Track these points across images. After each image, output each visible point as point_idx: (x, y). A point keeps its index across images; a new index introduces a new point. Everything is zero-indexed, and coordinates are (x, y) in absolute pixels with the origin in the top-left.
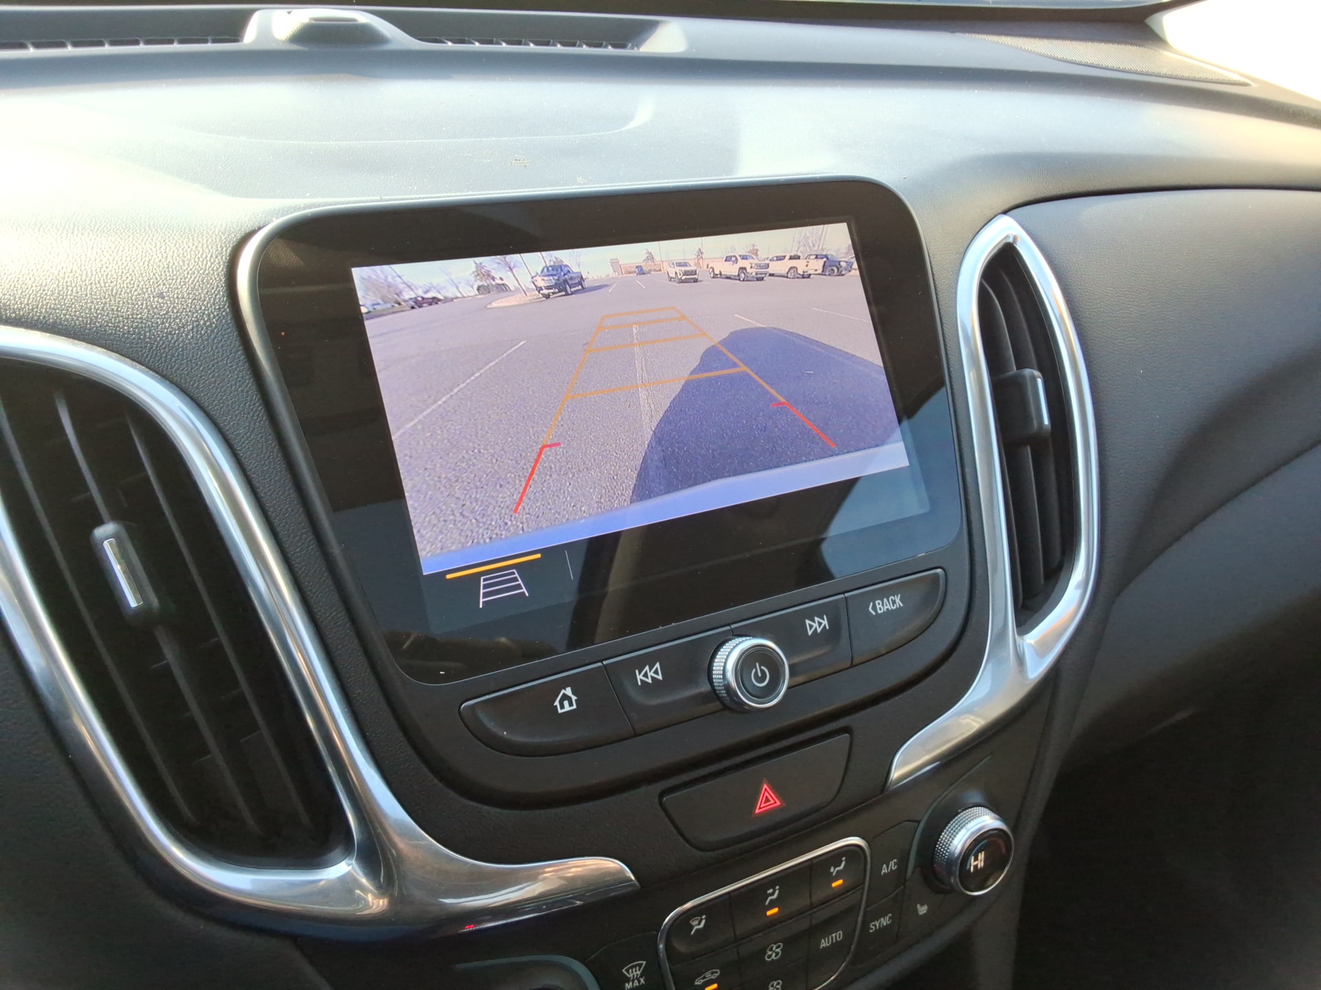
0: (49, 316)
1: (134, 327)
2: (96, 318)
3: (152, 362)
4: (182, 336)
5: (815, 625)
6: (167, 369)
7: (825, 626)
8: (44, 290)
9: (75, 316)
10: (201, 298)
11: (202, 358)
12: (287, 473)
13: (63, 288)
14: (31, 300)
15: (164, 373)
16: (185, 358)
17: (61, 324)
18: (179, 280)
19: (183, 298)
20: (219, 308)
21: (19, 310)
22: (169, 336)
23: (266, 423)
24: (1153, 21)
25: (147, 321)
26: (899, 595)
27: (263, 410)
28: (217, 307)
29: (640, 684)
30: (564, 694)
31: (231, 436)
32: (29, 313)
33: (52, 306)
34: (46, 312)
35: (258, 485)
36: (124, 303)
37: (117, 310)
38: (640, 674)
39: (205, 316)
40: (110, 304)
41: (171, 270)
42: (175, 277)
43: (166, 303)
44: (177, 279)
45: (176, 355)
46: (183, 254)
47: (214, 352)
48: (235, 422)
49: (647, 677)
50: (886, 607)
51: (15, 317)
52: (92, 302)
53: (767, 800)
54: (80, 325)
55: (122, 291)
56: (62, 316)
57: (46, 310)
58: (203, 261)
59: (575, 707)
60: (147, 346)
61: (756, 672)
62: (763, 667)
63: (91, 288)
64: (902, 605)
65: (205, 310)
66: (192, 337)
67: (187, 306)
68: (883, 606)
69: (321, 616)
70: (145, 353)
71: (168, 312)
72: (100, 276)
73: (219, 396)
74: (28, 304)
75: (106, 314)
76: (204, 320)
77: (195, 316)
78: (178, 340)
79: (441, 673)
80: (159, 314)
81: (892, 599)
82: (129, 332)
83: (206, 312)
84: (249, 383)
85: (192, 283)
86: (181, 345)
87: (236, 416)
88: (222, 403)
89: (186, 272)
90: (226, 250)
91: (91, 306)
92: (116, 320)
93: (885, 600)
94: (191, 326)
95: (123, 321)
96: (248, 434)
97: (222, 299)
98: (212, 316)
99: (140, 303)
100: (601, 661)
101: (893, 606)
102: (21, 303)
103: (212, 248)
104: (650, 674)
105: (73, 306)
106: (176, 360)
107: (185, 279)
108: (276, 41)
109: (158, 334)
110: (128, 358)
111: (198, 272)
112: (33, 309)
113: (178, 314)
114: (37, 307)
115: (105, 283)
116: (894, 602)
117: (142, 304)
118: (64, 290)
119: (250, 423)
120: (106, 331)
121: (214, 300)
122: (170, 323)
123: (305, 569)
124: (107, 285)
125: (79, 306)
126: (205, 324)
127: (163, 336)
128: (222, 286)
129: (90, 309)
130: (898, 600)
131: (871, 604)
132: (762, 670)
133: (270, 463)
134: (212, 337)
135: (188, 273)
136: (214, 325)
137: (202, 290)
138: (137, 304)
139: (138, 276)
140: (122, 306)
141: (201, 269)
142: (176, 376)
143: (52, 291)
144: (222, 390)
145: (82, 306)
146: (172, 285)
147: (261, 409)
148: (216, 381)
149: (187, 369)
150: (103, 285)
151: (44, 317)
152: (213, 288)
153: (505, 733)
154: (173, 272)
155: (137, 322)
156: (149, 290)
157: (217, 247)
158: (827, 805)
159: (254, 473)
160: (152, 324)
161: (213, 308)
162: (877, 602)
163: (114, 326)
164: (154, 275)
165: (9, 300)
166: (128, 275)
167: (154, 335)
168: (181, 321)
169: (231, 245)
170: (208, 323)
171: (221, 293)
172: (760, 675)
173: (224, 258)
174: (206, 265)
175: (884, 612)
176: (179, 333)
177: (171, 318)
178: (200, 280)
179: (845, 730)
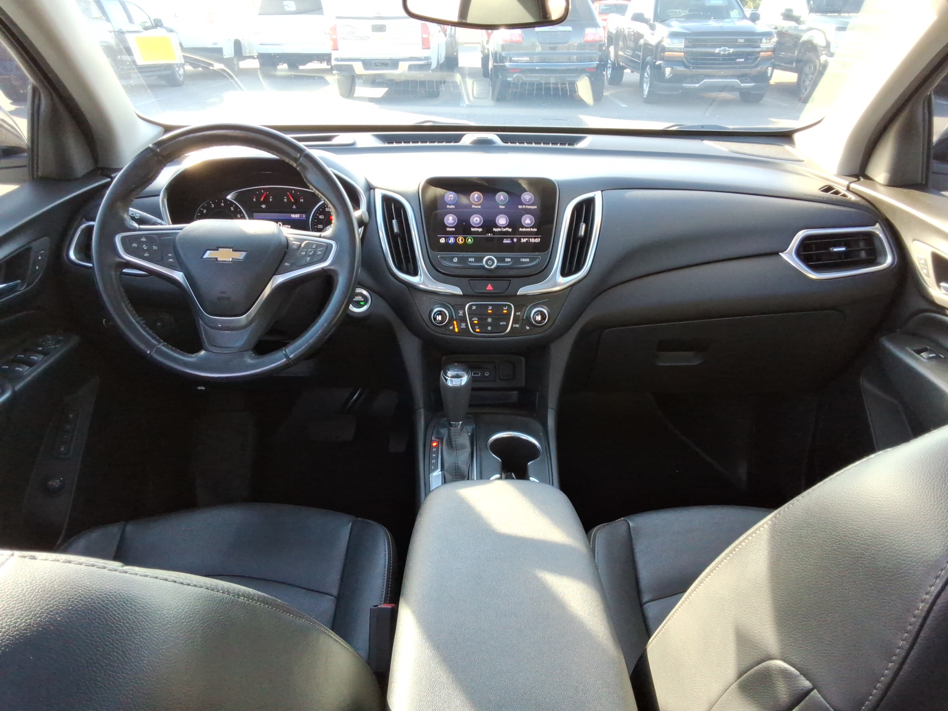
7: (510, 260)
29: (469, 261)
30: (455, 259)
38: (470, 259)
53: (490, 288)
59: (457, 261)
100: (464, 255)
104: (472, 260)
131: (521, 259)
158: (503, 293)
162: (523, 259)
179: (510, 280)
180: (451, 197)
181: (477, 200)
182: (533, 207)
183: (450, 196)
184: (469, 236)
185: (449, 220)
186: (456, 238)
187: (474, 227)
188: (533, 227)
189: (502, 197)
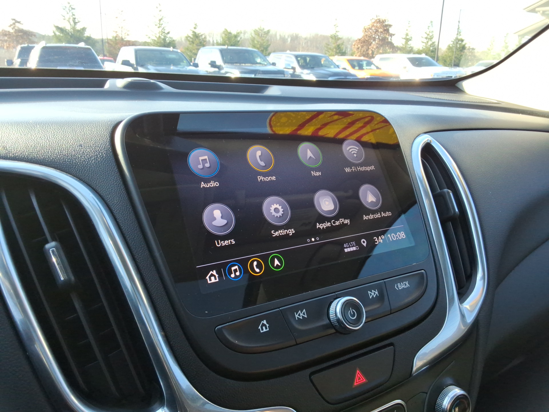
0: (29, 156)
1: (68, 159)
2: (51, 156)
3: (76, 173)
4: (89, 162)
5: (373, 294)
6: (82, 176)
7: (377, 294)
8: (28, 145)
9: (41, 155)
10: (98, 146)
11: (98, 171)
12: (136, 219)
13: (36, 144)
14: (21, 149)
15: (81, 178)
16: (90, 171)
17: (34, 159)
18: (89, 139)
19: (91, 146)
20: (107, 150)
21: (16, 154)
22: (84, 162)
23: (127, 198)
24: (458, 85)
25: (74, 156)
26: (407, 282)
27: (125, 193)
28: (106, 149)
29: (297, 319)
30: (263, 323)
31: (110, 204)
32: (20, 155)
33: (31, 151)
34: (28, 154)
35: (122, 225)
36: (64, 149)
37: (61, 152)
38: (296, 314)
39: (100, 153)
40: (57, 150)
41: (85, 135)
42: (87, 138)
43: (83, 149)
44: (88, 139)
45: (86, 170)
46: (91, 129)
47: (104, 168)
48: (112, 198)
49: (300, 316)
50: (402, 287)
51: (14, 156)
52: (49, 149)
53: (359, 379)
54: (43, 159)
55: (63, 144)
56: (35, 155)
57: (28, 153)
58: (100, 131)
59: (268, 329)
60: (73, 167)
61: (350, 312)
62: (353, 310)
63: (49, 144)
64: (409, 286)
65: (100, 151)
66: (94, 162)
67: (92, 149)
68: (402, 286)
69: (150, 285)
70: (72, 170)
71: (83, 152)
72: (53, 139)
73: (105, 187)
74: (20, 151)
75: (55, 154)
76: (100, 155)
77: (96, 153)
78: (88, 163)
79: (206, 312)
80: (80, 153)
81: (404, 283)
82: (66, 161)
83: (101, 152)
84: (120, 181)
85: (95, 140)
86: (89, 166)
87: (113, 195)
88: (107, 190)
89: (92, 136)
90: (110, 128)
91: (48, 151)
92: (60, 156)
93: (402, 283)
94: (94, 158)
95: (63, 157)
96: (119, 203)
97: (108, 146)
98: (103, 153)
99: (71, 149)
100: (279, 308)
101: (406, 286)
102: (17, 151)
103: (104, 127)
104: (301, 315)
105: (41, 151)
106: (86, 172)
107: (92, 139)
108: (118, 88)
109: (78, 161)
110: (65, 172)
111: (98, 136)
112: (22, 153)
113: (88, 153)
114: (24, 152)
115: (55, 141)
116: (406, 284)
117: (72, 149)
118: (37, 145)
119: (119, 198)
120: (55, 161)
121: (105, 147)
122: (84, 157)
123: (143, 263)
124: (56, 142)
125: (43, 151)
126: (100, 157)
127: (81, 162)
128: (108, 141)
129: (48, 152)
130: (407, 284)
131: (396, 285)
132: (353, 312)
133: (128, 215)
134: (103, 162)
135: (93, 137)
136: (104, 157)
137: (99, 143)
138: (70, 149)
139: (70, 138)
140: (63, 150)
141: (99, 135)
142: (86, 179)
143: (31, 145)
144: (107, 184)
145: (45, 151)
146: (86, 141)
147: (124, 192)
148: (104, 180)
149: (91, 176)
150: (54, 142)
151: (27, 156)
152: (104, 142)
153: (237, 342)
154: (86, 136)
155: (69, 157)
156: (75, 143)
157: (106, 127)
158: (386, 382)
159: (120, 220)
160: (76, 157)
161: (104, 150)
162: (398, 284)
163: (59, 159)
164: (78, 137)
165: (11, 149)
166: (66, 138)
167: (77, 162)
168: (89, 156)
169: (112, 126)
170: (101, 156)
171: (108, 144)
172: (352, 314)
173: (109, 130)
174: (101, 133)
175: (402, 289)
176: (88, 161)
177: (85, 155)
178: (98, 139)
179: (391, 344)
180: (204, 161)
181: (262, 164)
182: (369, 169)
183: (201, 158)
184: (274, 253)
185: (215, 219)
186: (243, 264)
187: (277, 228)
188: (383, 209)
189: (309, 154)
